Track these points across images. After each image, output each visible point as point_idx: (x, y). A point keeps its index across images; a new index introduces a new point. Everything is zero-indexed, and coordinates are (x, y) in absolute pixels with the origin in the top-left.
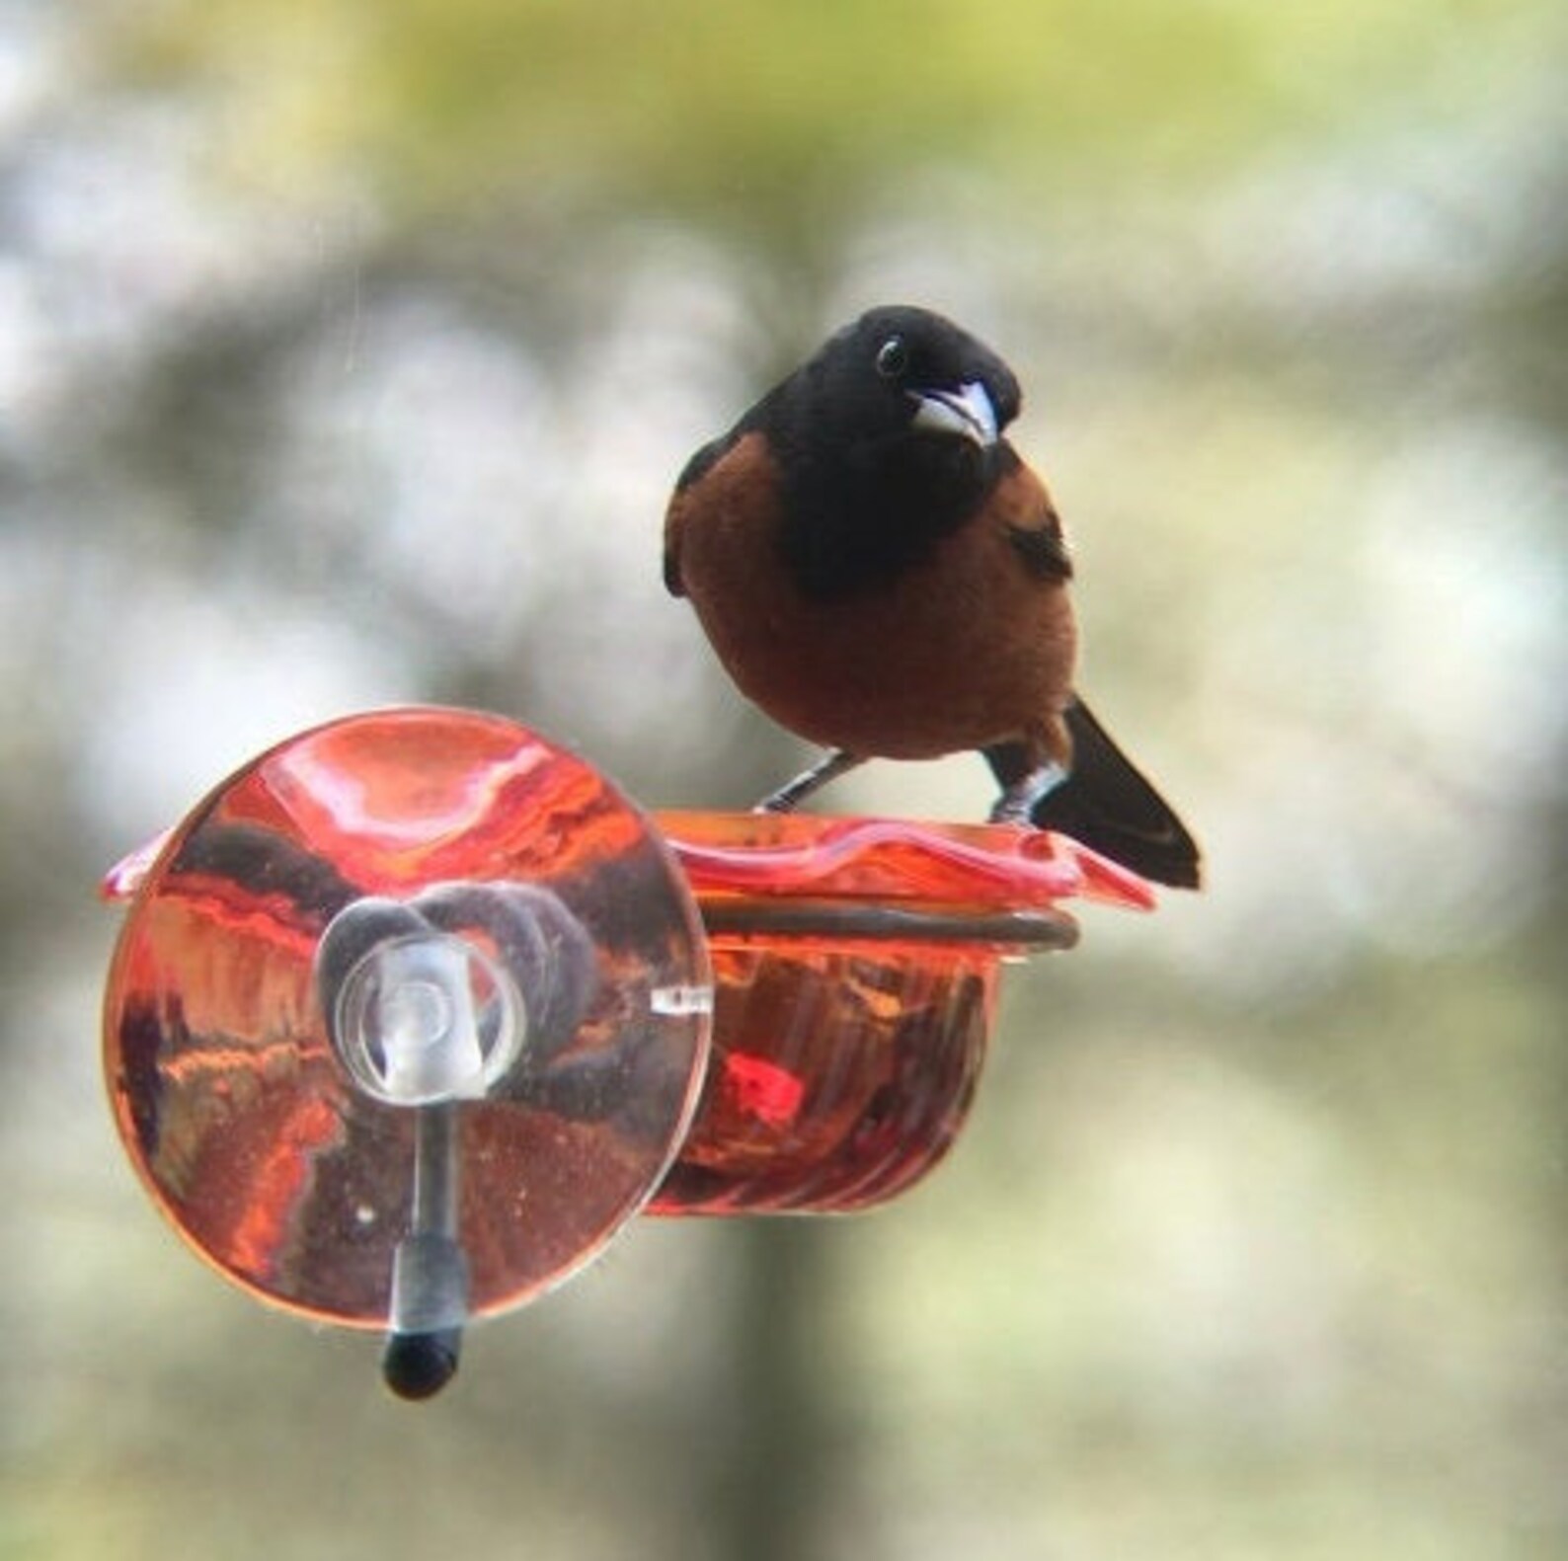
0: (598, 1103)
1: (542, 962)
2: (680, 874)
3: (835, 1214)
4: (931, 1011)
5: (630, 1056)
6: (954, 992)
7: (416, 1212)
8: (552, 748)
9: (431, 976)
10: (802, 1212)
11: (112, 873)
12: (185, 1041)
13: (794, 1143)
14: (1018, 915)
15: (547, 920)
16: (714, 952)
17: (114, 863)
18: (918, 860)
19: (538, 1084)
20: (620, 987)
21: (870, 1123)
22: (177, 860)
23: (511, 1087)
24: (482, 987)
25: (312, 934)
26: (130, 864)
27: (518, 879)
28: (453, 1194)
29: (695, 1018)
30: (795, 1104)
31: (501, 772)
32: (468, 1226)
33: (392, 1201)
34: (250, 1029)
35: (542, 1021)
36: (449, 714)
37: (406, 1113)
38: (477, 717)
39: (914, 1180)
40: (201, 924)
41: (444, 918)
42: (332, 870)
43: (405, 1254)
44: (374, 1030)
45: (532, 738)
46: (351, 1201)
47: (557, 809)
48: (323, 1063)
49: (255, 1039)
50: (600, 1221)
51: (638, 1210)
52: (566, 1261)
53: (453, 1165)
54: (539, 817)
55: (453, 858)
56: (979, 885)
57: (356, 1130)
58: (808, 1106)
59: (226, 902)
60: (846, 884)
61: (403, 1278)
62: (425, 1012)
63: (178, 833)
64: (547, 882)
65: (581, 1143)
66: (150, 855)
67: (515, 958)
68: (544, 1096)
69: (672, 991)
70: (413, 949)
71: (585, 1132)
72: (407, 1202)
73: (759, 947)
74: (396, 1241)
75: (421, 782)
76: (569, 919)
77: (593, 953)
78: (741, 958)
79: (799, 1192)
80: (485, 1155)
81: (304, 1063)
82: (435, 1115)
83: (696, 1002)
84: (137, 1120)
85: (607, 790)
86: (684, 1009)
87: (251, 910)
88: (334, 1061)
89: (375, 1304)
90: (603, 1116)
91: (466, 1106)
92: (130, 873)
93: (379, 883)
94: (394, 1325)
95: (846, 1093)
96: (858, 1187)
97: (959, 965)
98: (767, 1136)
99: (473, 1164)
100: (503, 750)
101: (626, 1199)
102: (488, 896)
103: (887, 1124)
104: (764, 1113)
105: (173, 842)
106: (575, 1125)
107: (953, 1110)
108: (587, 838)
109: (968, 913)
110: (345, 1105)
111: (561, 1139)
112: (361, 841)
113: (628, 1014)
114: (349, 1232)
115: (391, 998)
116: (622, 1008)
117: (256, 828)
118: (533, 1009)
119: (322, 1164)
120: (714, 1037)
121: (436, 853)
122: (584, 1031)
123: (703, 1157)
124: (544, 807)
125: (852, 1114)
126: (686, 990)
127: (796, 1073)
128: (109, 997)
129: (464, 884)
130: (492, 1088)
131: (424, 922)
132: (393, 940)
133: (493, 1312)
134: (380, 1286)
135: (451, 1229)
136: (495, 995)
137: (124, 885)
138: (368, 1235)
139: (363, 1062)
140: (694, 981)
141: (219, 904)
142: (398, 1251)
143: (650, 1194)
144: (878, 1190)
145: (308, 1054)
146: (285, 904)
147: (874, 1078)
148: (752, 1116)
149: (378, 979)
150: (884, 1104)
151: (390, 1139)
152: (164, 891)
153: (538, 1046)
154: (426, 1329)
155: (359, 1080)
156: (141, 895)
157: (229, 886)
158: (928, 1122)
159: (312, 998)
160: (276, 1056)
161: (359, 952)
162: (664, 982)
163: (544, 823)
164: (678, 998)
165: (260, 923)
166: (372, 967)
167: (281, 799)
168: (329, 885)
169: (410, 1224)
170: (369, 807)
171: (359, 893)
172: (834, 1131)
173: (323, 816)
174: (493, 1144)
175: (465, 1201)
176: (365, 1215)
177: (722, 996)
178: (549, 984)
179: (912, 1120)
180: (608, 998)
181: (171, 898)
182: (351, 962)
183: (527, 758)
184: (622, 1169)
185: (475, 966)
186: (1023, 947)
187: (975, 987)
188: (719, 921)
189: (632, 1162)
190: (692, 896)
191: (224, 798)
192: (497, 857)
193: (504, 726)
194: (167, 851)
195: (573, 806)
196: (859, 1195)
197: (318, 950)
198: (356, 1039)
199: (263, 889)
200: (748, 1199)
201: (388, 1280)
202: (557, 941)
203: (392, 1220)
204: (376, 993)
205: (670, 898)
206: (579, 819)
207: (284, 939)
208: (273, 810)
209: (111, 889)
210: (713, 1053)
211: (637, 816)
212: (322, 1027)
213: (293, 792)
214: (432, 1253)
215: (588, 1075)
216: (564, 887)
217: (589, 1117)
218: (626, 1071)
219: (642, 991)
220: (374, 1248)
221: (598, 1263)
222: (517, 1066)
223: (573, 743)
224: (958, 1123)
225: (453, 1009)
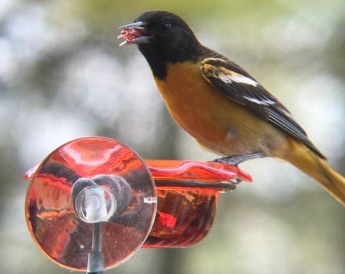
0: (132, 222)
1: (120, 192)
2: (150, 172)
3: (183, 247)
4: (204, 203)
5: (139, 212)
6: (209, 199)
7: (93, 246)
8: (122, 145)
9: (96, 195)
10: (176, 247)
11: (26, 173)
12: (43, 210)
13: (174, 232)
14: (223, 182)
15: (121, 183)
16: (157, 190)
17: (27, 171)
18: (201, 170)
19: (119, 219)
20: (137, 197)
21: (190, 227)
22: (41, 170)
23: (114, 219)
24: (107, 197)
25: (70, 186)
26: (31, 171)
27: (115, 174)
28: (101, 242)
29: (153, 203)
30: (174, 223)
31: (111, 151)
32: (103, 249)
33: (88, 244)
34: (57, 206)
35: (120, 204)
36: (100, 138)
37: (91, 225)
38: (106, 139)
39: (200, 240)
40: (46, 184)
41: (99, 182)
42: (74, 172)
43: (90, 256)
44: (84, 207)
45: (118, 143)
46: (79, 244)
47: (124, 159)
48: (73, 214)
49: (59, 209)
50: (133, 248)
51: (141, 246)
52: (125, 257)
53: (101, 236)
54: (119, 161)
55: (101, 169)
56: (214, 176)
57: (80, 228)
58: (177, 224)
59: (52, 179)
60: (186, 176)
61: (90, 260)
62: (95, 203)
63: (41, 164)
64: (121, 175)
65: (129, 231)
66: (36, 168)
67: (114, 191)
68: (120, 221)
69: (148, 198)
70: (92, 189)
71: (129, 229)
72: (91, 244)
73: (167, 189)
74: (88, 252)
75: (94, 153)
76: (126, 183)
77: (131, 190)
78: (163, 192)
79: (175, 242)
80: (108, 234)
81: (69, 214)
82: (97, 225)
83: (154, 200)
84: (33, 226)
85: (134, 154)
86: (151, 202)
87: (56, 181)
88: (75, 213)
89: (84, 266)
90: (133, 226)
91: (103, 223)
92: (31, 173)
93: (85, 175)
94: (88, 271)
95: (186, 220)
96: (188, 241)
97: (210, 193)
98: (169, 230)
99: (105, 236)
100: (112, 146)
101: (138, 243)
102: (109, 177)
103: (194, 228)
104: (168, 225)
105: (40, 166)
106: (127, 228)
107: (209, 225)
108: (129, 165)
109: (212, 182)
110: (77, 223)
111: (124, 230)
112: (81, 166)
113: (139, 203)
114: (78, 251)
115: (88, 199)
116: (137, 202)
117: (58, 162)
118: (118, 202)
119: (71, 235)
120: (157, 209)
121: (97, 168)
122: (129, 207)
123: (154, 234)
124: (121, 158)
125: (187, 225)
126: (151, 198)
127: (175, 217)
128: (27, 199)
129: (103, 175)
130: (109, 219)
131: (95, 183)
132: (88, 187)
133: (109, 268)
134: (85, 262)
135: (100, 250)
136: (110, 199)
137: (29, 176)
138: (83, 251)
139: (82, 214)
140: (153, 196)
141: (50, 180)
142: (89, 255)
143: (143, 243)
144: (193, 241)
145: (69, 212)
146: (64, 179)
147: (193, 218)
148: (165, 225)
149: (85, 195)
150: (194, 224)
151: (87, 230)
152: (38, 177)
153: (119, 211)
154: (95, 271)
155: (80, 217)
156: (34, 177)
157: (52, 176)
158: (204, 226)
159: (71, 199)
160: (63, 212)
161: (81, 190)
162: (146, 196)
163: (121, 162)
164: (150, 200)
165: (58, 184)
166: (83, 193)
167: (63, 156)
168: (74, 175)
169: (91, 249)
170: (82, 158)
171: (81, 177)
172: (183, 229)
173: (73, 160)
174: (109, 231)
175: (103, 244)
176: (82, 247)
177: (159, 199)
178: (121, 197)
179: (200, 226)
180: (134, 200)
181: (40, 178)
182: (79, 192)
183: (117, 148)
184: (137, 237)
185: (106, 193)
186: (224, 189)
187: (213, 198)
188: (159, 183)
189: (140, 236)
190: (153, 178)
191: (51, 157)
192: (110, 169)
193: (112, 140)
194: (39, 168)
195: (127, 159)
196: (188, 243)
197: (72, 189)
198: (80, 208)
199: (59, 176)
200: (164, 244)
201: (87, 261)
202: (123, 187)
203: (88, 248)
204: (84, 198)
205: (147, 178)
206: (128, 161)
207: (64, 187)
208: (61, 159)
209: (26, 176)
210: (157, 213)
211: (141, 160)
212: (73, 206)
213: (66, 155)
214: (96, 254)
215: (130, 217)
216: (125, 176)
217: (131, 226)
218: (138, 216)
219: (142, 199)
220: (84, 254)
221: (132, 257)
222: (115, 215)
223: (127, 144)
224: (210, 227)
225: (101, 201)
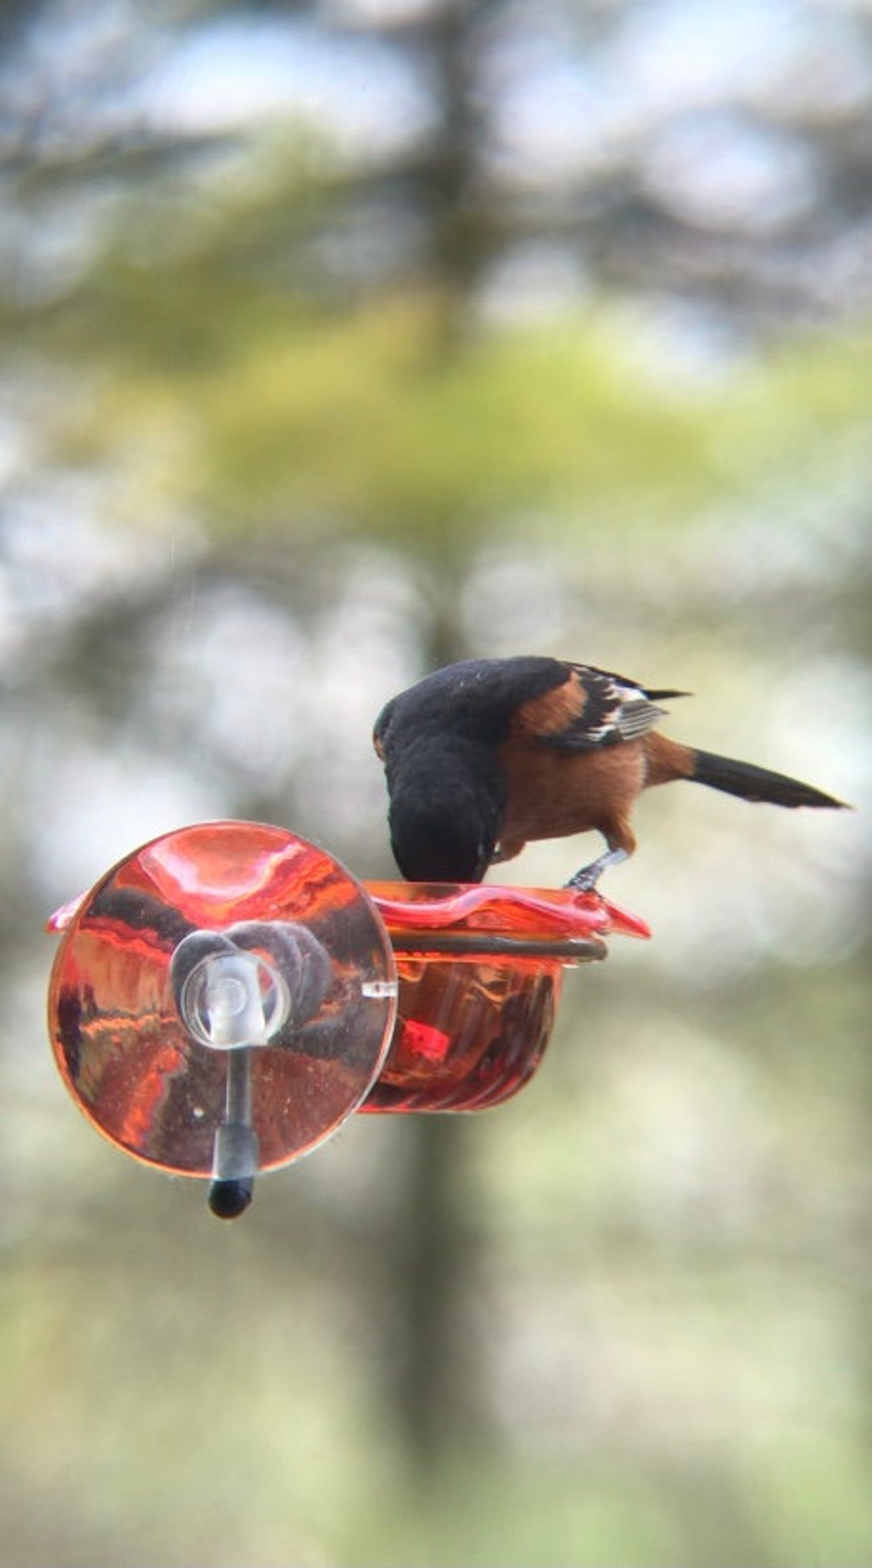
0: (332, 1049)
1: (299, 968)
2: (379, 917)
3: (467, 1112)
4: (523, 996)
5: (350, 1021)
6: (536, 984)
7: (227, 1111)
8: (303, 844)
9: (235, 975)
10: (449, 1111)
11: (52, 917)
12: (95, 1013)
13: (444, 1072)
14: (573, 941)
15: (302, 943)
16: (398, 962)
17: (55, 909)
18: (515, 909)
19: (297, 1038)
20: (345, 981)
21: (488, 1060)
22: (91, 908)
23: (283, 1040)
24: (265, 981)
25: (168, 951)
26: (65, 911)
27: (286, 920)
28: (248, 1101)
29: (387, 998)
30: (444, 1051)
31: (276, 858)
32: (257, 1119)
33: (214, 1104)
34: (133, 1006)
35: (300, 1001)
36: (246, 826)
37: (223, 1053)
38: (263, 827)
39: (513, 1093)
40: (104, 945)
41: (243, 942)
42: (179, 916)
43: (221, 1137)
44: (204, 1006)
45: (294, 839)
46: (190, 1104)
47: (308, 879)
48: (174, 1025)
49: (136, 1012)
50: (333, 1116)
51: (354, 1111)
52: (313, 1139)
53: (249, 1086)
54: (297, 885)
55: (248, 907)
56: (550, 923)
57: (193, 1064)
58: (452, 1050)
59: (118, 933)
60: (474, 923)
61: (221, 1147)
62: (233, 996)
63: (91, 893)
64: (304, 922)
65: (323, 1071)
66: (75, 906)
67: (284, 966)
68: (301, 1044)
69: (374, 984)
70: (227, 961)
71: (325, 1065)
72: (223, 1104)
73: (424, 960)
74: (215, 1127)
75: (230, 864)
76: (316, 943)
77: (329, 963)
78: (414, 966)
79: (448, 1099)
80: (266, 1079)
81: (164, 1026)
82: (238, 1055)
83: (388, 990)
84: (68, 1057)
85: (337, 869)
86: (381, 994)
87: (131, 938)
88: (180, 1024)
89: (205, 1163)
90: (334, 1058)
91: (256, 1050)
92: (63, 916)
93: (206, 922)
94: (215, 1176)
95: (474, 1043)
96: (480, 1097)
97: (539, 969)
98: (429, 1066)
99: (260, 1084)
100: (278, 846)
101: (348, 1104)
102: (269, 929)
103: (498, 1061)
104: (428, 1054)
105: (88, 899)
106: (319, 1061)
107: (536, 1053)
108: (324, 897)
109: (545, 939)
110: (187, 1049)
111: (310, 1069)
112: (196, 898)
113: (349, 997)
114: (189, 1123)
115: (213, 988)
116: (345, 993)
117: (135, 890)
118: (294, 993)
119: (173, 1082)
120: (399, 1011)
121: (238, 905)
122: (324, 1007)
123: (393, 1079)
124: (302, 878)
125: (477, 1055)
126: (382, 984)
127: (446, 1032)
128: (52, 988)
129: (254, 923)
130: (271, 1040)
131: (231, 944)
132: (214, 955)
133: (273, 1168)
134: (207, 1152)
135: (247, 1121)
136: (272, 987)
137: (59, 924)
138: (199, 1124)
139: (198, 1026)
140: (386, 979)
141: (114, 935)
142: (218, 1133)
143: (362, 1100)
144: (495, 1097)
145: (165, 1021)
146: (152, 934)
147: (490, 1035)
148: (420, 1055)
149: (206, 976)
150: (496, 1050)
151: (213, 1069)
152: (82, 927)
153: (297, 1016)
154: (234, 1178)
155: (193, 1033)
156: (70, 929)
157: (120, 924)
158: (522, 1058)
159: (168, 987)
160: (148, 1021)
161: (195, 961)
162: (369, 979)
163: (301, 887)
164: (377, 988)
165: (138, 946)
166: (202, 970)
167: (150, 874)
168: (177, 923)
169: (223, 1118)
170: (201, 878)
171: (194, 928)
172: (466, 1065)
173: (174, 884)
174: (271, 1072)
175: (256, 1104)
176: (199, 1113)
177: (404, 987)
178: (304, 980)
179: (512, 1057)
180: (338, 988)
181: (87, 931)
182: (190, 969)
183: (291, 851)
184: (345, 1086)
185: (261, 969)
186: (574, 959)
187: (548, 982)
188: (402, 945)
189: (352, 1082)
190: (386, 930)
191: (118, 873)
192: (274, 907)
193: (279, 832)
194: (85, 904)
195: (317, 878)
196: (481, 1101)
197: (171, 961)
198: (192, 1010)
199: (140, 925)
200: (418, 1104)
201: (212, 1149)
202: (308, 955)
203: (214, 1116)
204: (205, 984)
205: (372, 930)
206: (321, 886)
207: (152, 954)
208: (144, 880)
209: (52, 926)
210: (398, 1021)
211: (355, 884)
212: (174, 1004)
213: (157, 870)
214: (236, 1134)
215: (326, 1033)
216: (312, 925)
217: (327, 1056)
218: (347, 1030)
219: (357, 985)
220: (203, 1132)
222: (285, 1027)
223: (317, 842)
224: (538, 1061)
225: (248, 992)
